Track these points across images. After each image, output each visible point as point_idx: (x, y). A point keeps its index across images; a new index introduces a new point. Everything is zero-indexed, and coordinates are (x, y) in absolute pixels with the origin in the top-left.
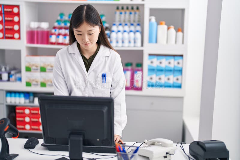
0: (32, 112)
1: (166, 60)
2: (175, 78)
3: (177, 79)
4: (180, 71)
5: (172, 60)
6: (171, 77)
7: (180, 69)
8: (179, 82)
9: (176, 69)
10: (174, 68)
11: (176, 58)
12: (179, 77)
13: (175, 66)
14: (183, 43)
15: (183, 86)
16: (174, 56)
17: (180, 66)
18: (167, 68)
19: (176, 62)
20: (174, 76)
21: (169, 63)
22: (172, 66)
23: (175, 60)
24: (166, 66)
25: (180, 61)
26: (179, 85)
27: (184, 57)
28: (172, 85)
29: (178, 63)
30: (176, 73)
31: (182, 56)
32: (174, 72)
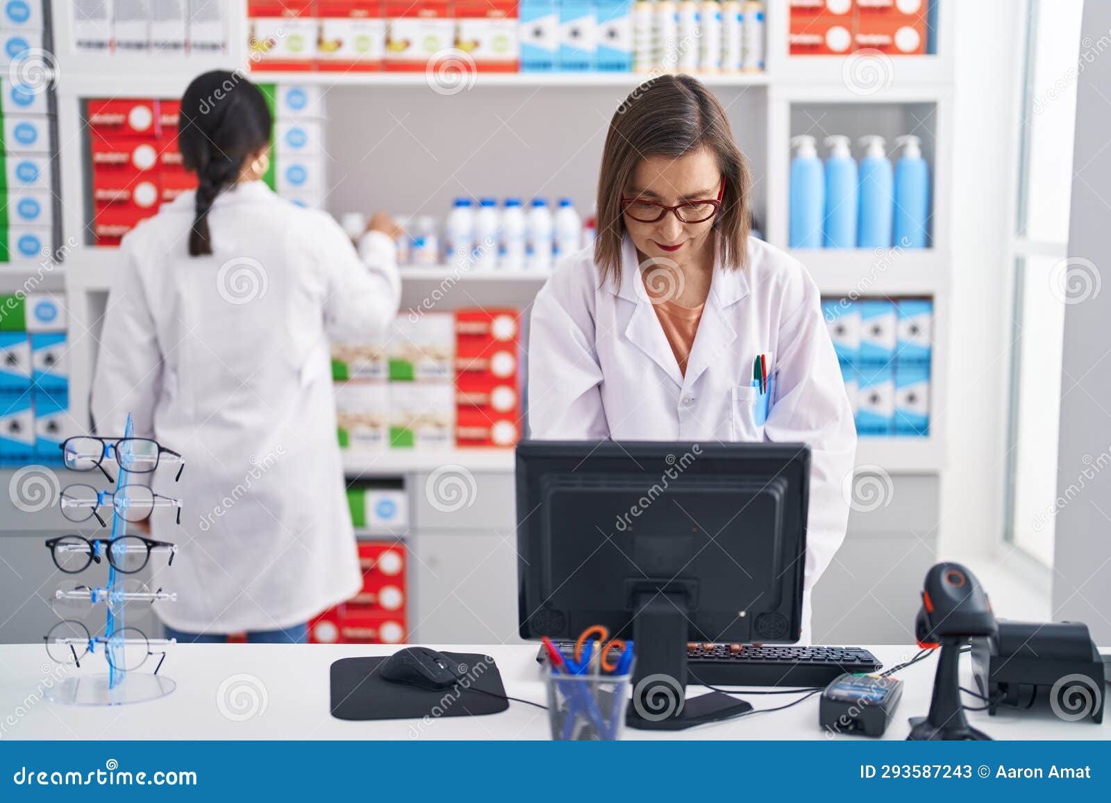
1: (864, 317)
2: (902, 395)
3: (911, 398)
4: (924, 363)
5: (887, 318)
6: (885, 389)
7: (923, 354)
8: (919, 409)
9: (903, 353)
10: (895, 351)
11: (904, 307)
12: (920, 389)
13: (898, 343)
14: (928, 243)
15: (934, 426)
16: (896, 299)
17: (922, 340)
18: (868, 354)
19: (904, 326)
20: (897, 385)
21: (877, 331)
22: (886, 343)
23: (899, 316)
24: (863, 345)
25: (922, 319)
26: (921, 422)
27: (938, 302)
28: (887, 423)
29: (914, 330)
30: (905, 374)
31: (926, 299)
32: (895, 369)
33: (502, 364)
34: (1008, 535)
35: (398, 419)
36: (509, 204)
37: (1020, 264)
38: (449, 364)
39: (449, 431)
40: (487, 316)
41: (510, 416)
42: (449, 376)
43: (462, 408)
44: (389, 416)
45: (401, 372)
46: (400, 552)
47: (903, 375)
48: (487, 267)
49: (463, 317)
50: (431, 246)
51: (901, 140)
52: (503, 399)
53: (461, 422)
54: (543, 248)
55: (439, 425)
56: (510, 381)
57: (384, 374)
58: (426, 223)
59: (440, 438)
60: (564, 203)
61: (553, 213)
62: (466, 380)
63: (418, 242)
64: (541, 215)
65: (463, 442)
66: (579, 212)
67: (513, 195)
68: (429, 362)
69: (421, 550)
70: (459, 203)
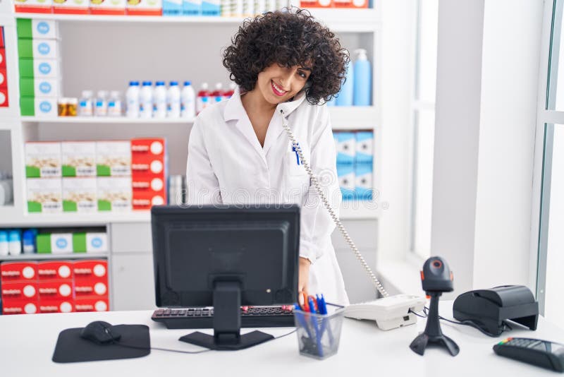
0: (41, 272)
1: (340, 140)
2: (359, 180)
3: (364, 181)
4: (369, 163)
5: (351, 141)
6: (351, 177)
7: (368, 159)
8: (367, 186)
9: (360, 159)
10: (355, 158)
11: (360, 135)
12: (368, 176)
13: (357, 153)
14: (371, 103)
16: (354, 132)
17: (368, 152)
18: (343, 159)
19: (360, 144)
20: (356, 175)
21: (346, 147)
22: (351, 153)
23: (357, 140)
24: (339, 155)
25: (368, 141)
27: (376, 133)
28: (352, 194)
29: (365, 147)
30: (360, 169)
31: (370, 131)
32: (355, 167)
33: (156, 167)
34: (412, 249)
35: (103, 196)
36: (158, 84)
37: (416, 113)
38: (129, 167)
39: (129, 201)
40: (149, 142)
41: (160, 193)
42: (129, 173)
43: (135, 189)
44: (98, 195)
45: (103, 172)
46: (105, 265)
47: (359, 170)
48: (147, 117)
49: (135, 143)
50: (118, 106)
51: (357, 51)
52: (157, 184)
53: (135, 197)
54: (176, 106)
55: (124, 199)
56: (160, 175)
57: (95, 173)
58: (115, 94)
59: (125, 205)
60: (186, 84)
61: (181, 89)
62: (137, 175)
63: (111, 104)
64: (175, 89)
65: (136, 207)
66: (194, 88)
67: (160, 80)
68: (118, 166)
69: (115, 263)
70: (132, 84)
